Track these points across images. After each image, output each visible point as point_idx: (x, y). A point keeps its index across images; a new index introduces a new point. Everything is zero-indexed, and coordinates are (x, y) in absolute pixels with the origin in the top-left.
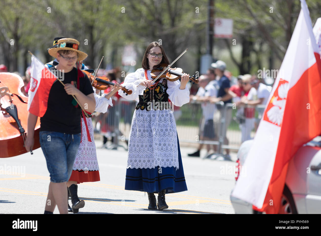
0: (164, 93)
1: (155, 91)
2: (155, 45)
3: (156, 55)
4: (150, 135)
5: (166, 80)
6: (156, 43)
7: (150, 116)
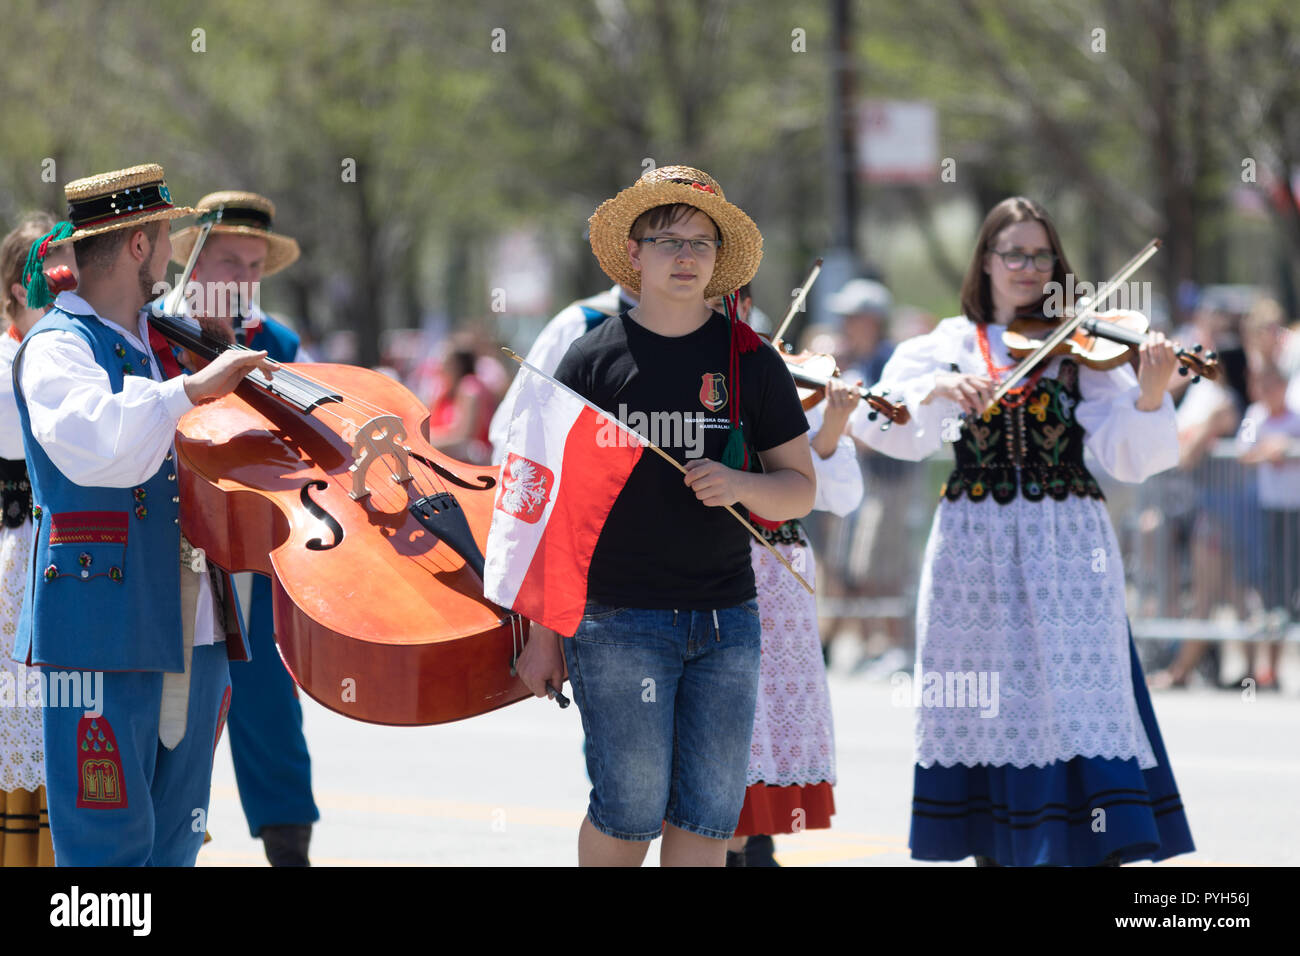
0: (1067, 421)
1: (1027, 414)
2: (1018, 214)
3: (1028, 257)
4: (1016, 617)
5: (1072, 365)
6: (1021, 206)
7: (1016, 531)
